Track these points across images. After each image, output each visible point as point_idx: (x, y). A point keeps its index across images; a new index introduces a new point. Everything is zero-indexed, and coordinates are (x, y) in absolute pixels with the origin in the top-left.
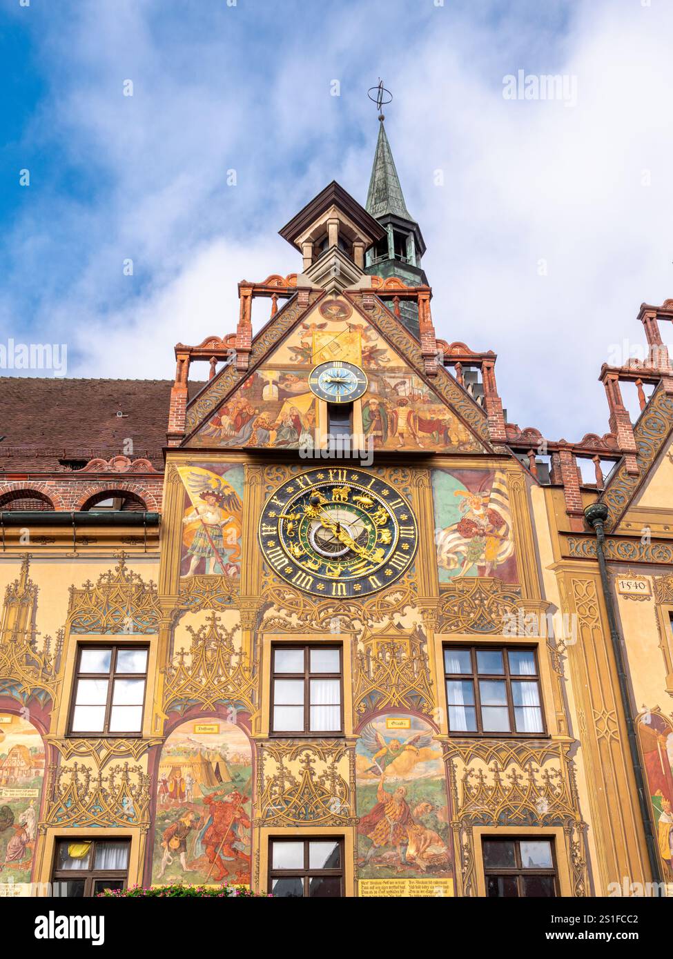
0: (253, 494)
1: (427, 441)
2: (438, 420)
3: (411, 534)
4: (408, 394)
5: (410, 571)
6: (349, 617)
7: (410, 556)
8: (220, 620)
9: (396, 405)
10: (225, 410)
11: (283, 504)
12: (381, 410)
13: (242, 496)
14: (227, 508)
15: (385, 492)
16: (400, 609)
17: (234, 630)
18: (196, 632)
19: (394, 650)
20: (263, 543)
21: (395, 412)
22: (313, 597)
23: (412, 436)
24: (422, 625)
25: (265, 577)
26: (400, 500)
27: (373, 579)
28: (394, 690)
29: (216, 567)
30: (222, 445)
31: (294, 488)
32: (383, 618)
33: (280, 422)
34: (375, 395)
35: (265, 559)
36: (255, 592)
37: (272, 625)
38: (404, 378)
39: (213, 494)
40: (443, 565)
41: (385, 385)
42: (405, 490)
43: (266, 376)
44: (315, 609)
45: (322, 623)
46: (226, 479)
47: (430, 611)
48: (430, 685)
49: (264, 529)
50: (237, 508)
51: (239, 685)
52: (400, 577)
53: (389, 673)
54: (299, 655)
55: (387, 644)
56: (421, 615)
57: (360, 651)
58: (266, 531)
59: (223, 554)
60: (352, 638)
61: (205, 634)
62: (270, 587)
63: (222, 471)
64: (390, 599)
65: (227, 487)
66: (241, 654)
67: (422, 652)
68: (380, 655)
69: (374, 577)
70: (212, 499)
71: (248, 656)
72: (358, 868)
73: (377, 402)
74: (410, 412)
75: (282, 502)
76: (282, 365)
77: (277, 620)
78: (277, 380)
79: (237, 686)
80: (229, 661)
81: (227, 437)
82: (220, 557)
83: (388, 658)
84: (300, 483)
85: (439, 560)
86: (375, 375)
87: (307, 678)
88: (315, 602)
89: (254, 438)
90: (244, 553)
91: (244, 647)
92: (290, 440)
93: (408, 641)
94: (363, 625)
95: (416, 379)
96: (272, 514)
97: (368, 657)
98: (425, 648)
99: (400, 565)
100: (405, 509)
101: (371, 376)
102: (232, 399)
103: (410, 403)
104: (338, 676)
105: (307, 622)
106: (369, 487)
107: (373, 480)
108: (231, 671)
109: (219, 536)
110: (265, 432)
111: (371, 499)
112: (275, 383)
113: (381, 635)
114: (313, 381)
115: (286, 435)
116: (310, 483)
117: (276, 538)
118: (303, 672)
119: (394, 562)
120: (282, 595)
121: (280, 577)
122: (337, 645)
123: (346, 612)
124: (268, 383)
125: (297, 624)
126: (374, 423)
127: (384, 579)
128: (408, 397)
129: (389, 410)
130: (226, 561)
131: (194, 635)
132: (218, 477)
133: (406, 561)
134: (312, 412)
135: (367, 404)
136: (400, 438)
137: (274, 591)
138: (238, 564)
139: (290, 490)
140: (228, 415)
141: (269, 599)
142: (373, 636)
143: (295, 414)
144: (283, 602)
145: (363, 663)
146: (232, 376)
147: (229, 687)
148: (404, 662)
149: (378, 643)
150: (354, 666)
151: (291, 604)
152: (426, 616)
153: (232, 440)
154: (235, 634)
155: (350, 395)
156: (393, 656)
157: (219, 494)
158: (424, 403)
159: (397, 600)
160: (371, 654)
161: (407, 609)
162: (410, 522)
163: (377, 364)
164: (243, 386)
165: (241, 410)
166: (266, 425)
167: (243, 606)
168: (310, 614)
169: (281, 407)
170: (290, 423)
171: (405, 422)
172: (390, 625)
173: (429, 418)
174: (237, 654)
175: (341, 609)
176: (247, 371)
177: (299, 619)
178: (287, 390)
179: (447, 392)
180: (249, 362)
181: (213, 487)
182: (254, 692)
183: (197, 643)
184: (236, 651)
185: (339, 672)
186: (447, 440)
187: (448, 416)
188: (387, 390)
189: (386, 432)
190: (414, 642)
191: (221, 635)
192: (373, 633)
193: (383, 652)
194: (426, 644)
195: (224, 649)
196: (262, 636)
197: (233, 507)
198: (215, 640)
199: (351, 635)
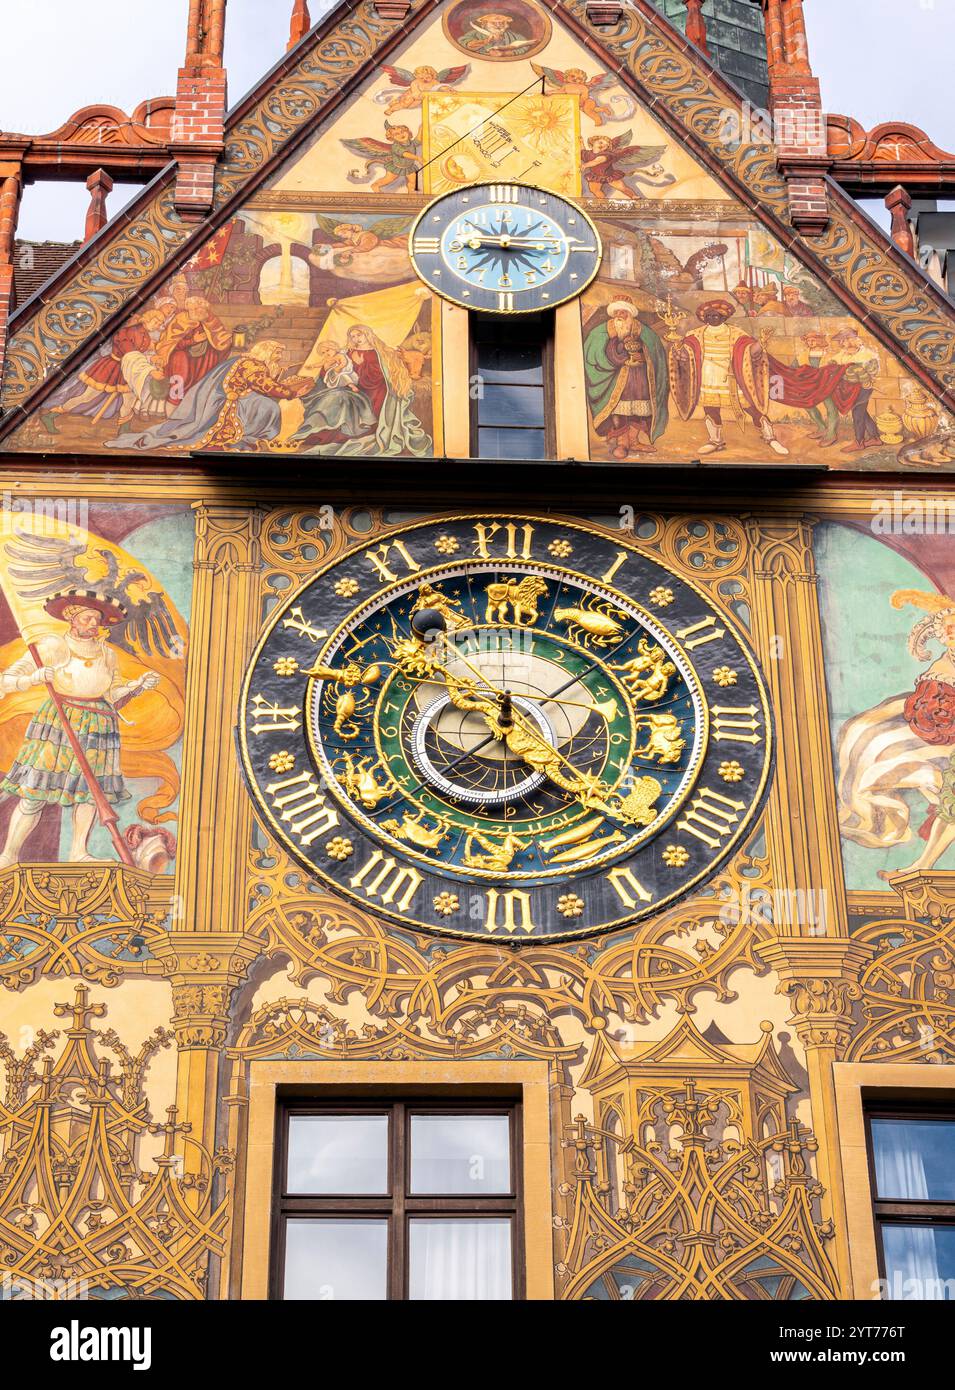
0: (221, 601)
1: (799, 433)
2: (833, 365)
3: (749, 732)
4: (733, 285)
5: (747, 853)
6: (542, 1005)
7: (748, 801)
8: (103, 1014)
9: (693, 319)
10: (137, 335)
11: (321, 634)
12: (646, 337)
13: (185, 602)
14: (137, 645)
15: (662, 596)
16: (716, 977)
17: (150, 1047)
18: (20, 1055)
19: (697, 1116)
20: (255, 760)
21: (693, 342)
22: (420, 937)
23: (749, 418)
24: (792, 1031)
25: (261, 872)
26: (710, 620)
27: (622, 879)
28: (699, 1256)
29: (94, 837)
30: (125, 444)
31: (360, 583)
32: (660, 1009)
33: (314, 374)
34: (623, 289)
35: (260, 810)
36: (223, 921)
37: (279, 1031)
38: (720, 235)
39: (90, 601)
40: (858, 831)
41: (659, 258)
42: (726, 587)
43: (271, 230)
44: (430, 976)
45: (449, 1025)
46: (133, 553)
47: (818, 986)
48: (826, 1237)
49: (257, 712)
50: (170, 645)
51: (164, 1238)
52: (714, 873)
53: (679, 1196)
54: (368, 1133)
55: (674, 1094)
56: (786, 1001)
57: (582, 1120)
58: (266, 719)
59: (119, 795)
60: (554, 1077)
61: (50, 1062)
62: (276, 903)
63: (120, 529)
64: (683, 944)
65: (136, 578)
66: (172, 1129)
67: (794, 1125)
68: (651, 1133)
69: (626, 872)
70: (87, 616)
71: (197, 1135)
73: (632, 309)
74: (742, 343)
75: (318, 625)
76: (323, 195)
77: (296, 1014)
78: (308, 241)
79: (157, 1243)
80: (131, 1154)
81: (140, 420)
82: (108, 805)
83: (676, 1145)
84: (381, 566)
85: (844, 815)
86: (627, 228)
87: (398, 1211)
88: (426, 953)
89: (228, 423)
90: (189, 790)
91: (182, 1106)
92: (348, 431)
93: (743, 1087)
94: (592, 1030)
95: (758, 238)
96: (285, 665)
97: (608, 1140)
98: (803, 1112)
99: (714, 834)
100: (730, 650)
101: (612, 230)
102: (159, 301)
103: (740, 312)
104: (506, 1207)
105: (400, 1020)
106: (607, 578)
107: (622, 557)
108: (138, 1188)
109: (106, 736)
110: (265, 404)
111: (615, 617)
112: (298, 250)
113: (653, 1063)
114: (425, 245)
115: (336, 414)
116: (413, 565)
117: (297, 742)
118: (383, 1190)
119: (692, 822)
120: (314, 932)
121: (310, 871)
122: (503, 1100)
123: (532, 989)
124: (276, 251)
125: (366, 1027)
126: (624, 374)
127: (660, 877)
128: (733, 294)
129: (671, 336)
130: (128, 816)
131: (14, 1065)
132: (106, 545)
133: (732, 818)
134: (422, 342)
135: (601, 316)
136: (709, 423)
137: (289, 916)
138: (171, 826)
139: (346, 586)
140: (143, 349)
141: (273, 944)
142: (626, 1069)
143: (365, 347)
144: (318, 953)
145: (589, 1160)
146: (160, 228)
147: (129, 1243)
148: (732, 1158)
149: (641, 1094)
150: (560, 1171)
151: (347, 958)
152: (803, 1002)
153: (154, 429)
154: (153, 1061)
155: (546, 288)
156: (695, 1138)
157: (109, 600)
158: (787, 314)
159: (704, 949)
160: (618, 1130)
161: (741, 979)
162: (744, 690)
163: (631, 192)
164: (194, 260)
165: (189, 336)
166: (268, 382)
167: (183, 967)
168: (409, 994)
169: (320, 326)
170: (350, 377)
171: (723, 372)
172: (684, 1032)
173: (803, 361)
174: (158, 1129)
175: (514, 978)
176: (208, 213)
177: (372, 1010)
178: (340, 273)
179: (863, 279)
180: (214, 185)
181: (91, 577)
182: (215, 1261)
183: (21, 1092)
184: (154, 1121)
185: (507, 1190)
186: (866, 430)
187: (867, 353)
188: (664, 273)
189: (663, 404)
190: (765, 1091)
191: (108, 1064)
192: (625, 1058)
193: (661, 1124)
194: (809, 1097)
195: (115, 1112)
196: (248, 1067)
197: (157, 641)
198: (86, 1081)
199: (550, 1065)
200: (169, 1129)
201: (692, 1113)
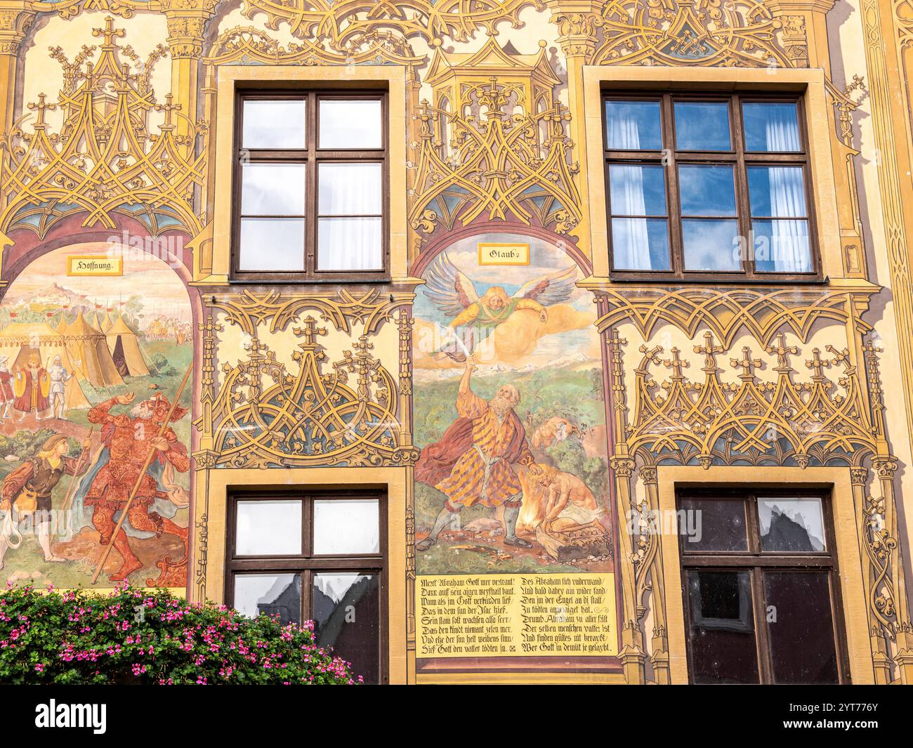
6: (402, 31)
8: (123, 36)
16: (511, 13)
17: (154, 57)
18: (71, 61)
19: (497, 100)
24: (558, 46)
28: (496, 185)
32: (476, 33)
37: (236, 47)
44: (330, 13)
45: (343, 43)
47: (576, 18)
48: (573, 173)
51: (166, 174)
53: (485, 149)
54: (295, 110)
55: (483, 86)
56: (555, 27)
57: (426, 103)
60: (408, 76)
61: (90, 65)
66: (169, 108)
67: (557, 105)
68: (468, 111)
71: (185, 111)
72: (415, 552)
77: (247, 36)
79: (162, 178)
80: (144, 123)
83: (484, 118)
87: (312, 159)
91: (175, 94)
93: (527, 81)
94: (433, 47)
97: (441, 115)
98: (564, 97)
104: (379, 156)
105: (312, 41)
108: (149, 144)
113: (471, 67)
118: (303, 146)
122: (377, 90)
123: (396, 21)
125: (291, 45)
131: (68, 67)
142: (454, 71)
145: (429, 127)
147: (144, 177)
148: (517, 126)
149: (463, 86)
150: (411, 134)
151: (278, 1)
152: (566, 27)
154: (156, 66)
156: (496, 112)
160: (448, 109)
167: (174, 6)
168: (317, 24)
172: (491, 48)
174: (161, 108)
175: (384, 14)
177: (294, 34)
182: (198, 188)
183: (74, 84)
184: (158, 103)
185: (379, 146)
190: (540, 84)
191: (127, 67)
192: (453, 64)
193: (475, 104)
194: (567, 87)
195: (132, 96)
196: (216, 69)
198: (115, 78)
199: (406, 69)
200: (168, 108)
201: (494, 98)
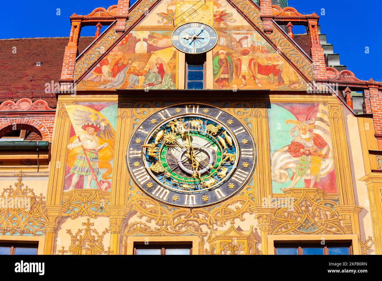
0: (123, 125)
1: (265, 81)
2: (273, 65)
3: (250, 155)
4: (249, 46)
5: (249, 185)
6: (198, 223)
7: (249, 172)
8: (93, 225)
9: (240, 54)
10: (106, 61)
11: (147, 133)
12: (228, 58)
13: (115, 126)
14: (103, 136)
15: (230, 122)
16: (240, 215)
17: (104, 233)
18: (74, 235)
20: (130, 164)
21: (239, 60)
22: (169, 206)
23: (253, 78)
24: (258, 228)
25: (131, 191)
26: (242, 128)
27: (218, 192)
30: (102, 88)
31: (157, 120)
32: (226, 223)
33: (147, 70)
34: (223, 47)
35: (131, 176)
36: (122, 203)
37: (134, 229)
38: (247, 34)
39: (92, 126)
40: (276, 179)
41: (232, 40)
42: (246, 119)
43: (138, 35)
44: (170, 216)
45: (175, 227)
46: (104, 113)
47: (265, 217)
49: (131, 152)
50: (111, 136)
52: (240, 190)
55: (229, 243)
56: (257, 220)
57: (206, 250)
58: (133, 154)
59: (98, 173)
60: (200, 240)
61: (81, 236)
62: (134, 199)
63: (100, 108)
64: (232, 207)
65: (103, 120)
67: (257, 250)
69: (219, 190)
70: (92, 129)
73: (225, 52)
74: (252, 59)
75: (146, 131)
76: (151, 26)
77: (139, 225)
78: (147, 38)
81: (106, 82)
82: (95, 175)
84: (162, 116)
85: (272, 175)
86: (224, 32)
88: (170, 210)
89: (127, 82)
90: (114, 171)
91: (112, 247)
92: (155, 83)
93: (246, 241)
94: (209, 228)
95: (256, 34)
96: (138, 141)
99: (241, 180)
100: (247, 134)
101: (221, 33)
102: (111, 53)
103: (251, 52)
105: (163, 226)
106: (217, 118)
107: (221, 112)
109: (95, 158)
110: (136, 77)
112: (145, 40)
113: (224, 236)
114: (175, 38)
115: (152, 79)
116: (170, 116)
117: (139, 159)
119: (236, 177)
120: (143, 205)
121: (143, 190)
122: (188, 245)
123: (195, 218)
124: (139, 40)
125: (155, 228)
126: (222, 67)
127: (227, 190)
128: (250, 48)
129: (234, 58)
130: (100, 178)
131: (73, 237)
132: (96, 112)
133: (245, 176)
134: (173, 61)
135: (217, 54)
136: (243, 80)
137: (138, 202)
138: (110, 180)
139: (153, 121)
140: (107, 65)
141: (133, 208)
142: (217, 237)
143: (160, 63)
144: (144, 210)
146: (112, 36)
149: (221, 243)
151: (151, 212)
152: (261, 220)
153: (109, 84)
154: (105, 236)
155: (204, 47)
157: (97, 125)
158: (263, 53)
159: (237, 208)
160: (215, 252)
161: (246, 216)
162: (249, 145)
163: (225, 24)
164: (120, 43)
165: (118, 61)
166: (136, 72)
167: (112, 214)
168: (165, 220)
169: (149, 58)
170: (156, 70)
171: (247, 67)
172: (232, 228)
173: (266, 64)
175: (191, 216)
176: (124, 32)
177: (157, 224)
178: (155, 45)
179: (281, 44)
180: (125, 25)
181: (93, 120)
183: (74, 243)
184: (105, 250)
186: (281, 81)
188: (233, 43)
189: (232, 75)
190: (251, 242)
191: (94, 237)
192: (217, 235)
193: (225, 250)
194: (261, 243)
195: (95, 248)
196: (127, 237)
197: (108, 135)
198: (89, 241)
199: (199, 237)
200: (108, 252)
201: (233, 248)
